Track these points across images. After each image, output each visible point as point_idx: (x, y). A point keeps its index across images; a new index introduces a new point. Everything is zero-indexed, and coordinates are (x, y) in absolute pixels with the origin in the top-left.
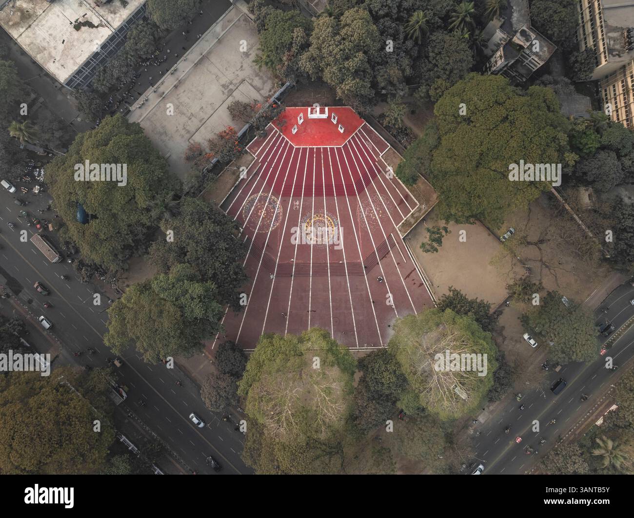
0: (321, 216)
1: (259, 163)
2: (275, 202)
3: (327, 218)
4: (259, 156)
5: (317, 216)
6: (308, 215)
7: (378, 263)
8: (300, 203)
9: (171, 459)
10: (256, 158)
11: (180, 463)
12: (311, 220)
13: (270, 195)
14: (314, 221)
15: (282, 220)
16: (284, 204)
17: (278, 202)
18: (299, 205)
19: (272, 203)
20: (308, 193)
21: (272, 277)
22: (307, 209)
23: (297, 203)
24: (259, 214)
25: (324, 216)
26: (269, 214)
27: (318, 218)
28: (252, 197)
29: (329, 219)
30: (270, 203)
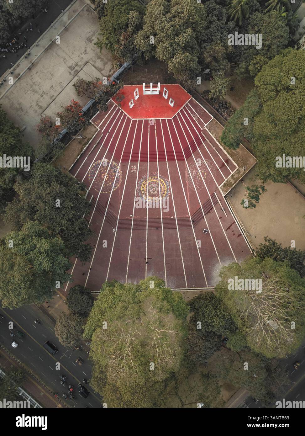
0: (155, 178)
1: (101, 134)
2: (115, 167)
3: (160, 180)
4: (101, 128)
5: (152, 178)
6: (144, 177)
7: (203, 218)
8: (137, 167)
9: (34, 382)
10: (99, 129)
11: (41, 385)
12: (146, 182)
13: (111, 161)
14: (149, 183)
15: (122, 181)
16: (124, 168)
17: (119, 167)
18: (136, 169)
19: (113, 168)
20: (144, 159)
21: (114, 230)
22: (143, 172)
23: (135, 167)
24: (102, 177)
25: (157, 179)
26: (111, 177)
27: (152, 180)
28: (96, 163)
29: (162, 180)
30: (111, 168)
